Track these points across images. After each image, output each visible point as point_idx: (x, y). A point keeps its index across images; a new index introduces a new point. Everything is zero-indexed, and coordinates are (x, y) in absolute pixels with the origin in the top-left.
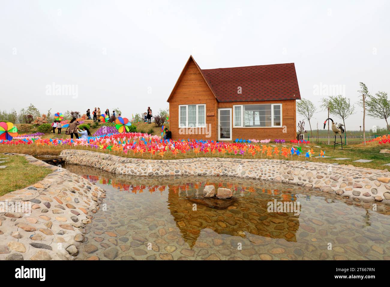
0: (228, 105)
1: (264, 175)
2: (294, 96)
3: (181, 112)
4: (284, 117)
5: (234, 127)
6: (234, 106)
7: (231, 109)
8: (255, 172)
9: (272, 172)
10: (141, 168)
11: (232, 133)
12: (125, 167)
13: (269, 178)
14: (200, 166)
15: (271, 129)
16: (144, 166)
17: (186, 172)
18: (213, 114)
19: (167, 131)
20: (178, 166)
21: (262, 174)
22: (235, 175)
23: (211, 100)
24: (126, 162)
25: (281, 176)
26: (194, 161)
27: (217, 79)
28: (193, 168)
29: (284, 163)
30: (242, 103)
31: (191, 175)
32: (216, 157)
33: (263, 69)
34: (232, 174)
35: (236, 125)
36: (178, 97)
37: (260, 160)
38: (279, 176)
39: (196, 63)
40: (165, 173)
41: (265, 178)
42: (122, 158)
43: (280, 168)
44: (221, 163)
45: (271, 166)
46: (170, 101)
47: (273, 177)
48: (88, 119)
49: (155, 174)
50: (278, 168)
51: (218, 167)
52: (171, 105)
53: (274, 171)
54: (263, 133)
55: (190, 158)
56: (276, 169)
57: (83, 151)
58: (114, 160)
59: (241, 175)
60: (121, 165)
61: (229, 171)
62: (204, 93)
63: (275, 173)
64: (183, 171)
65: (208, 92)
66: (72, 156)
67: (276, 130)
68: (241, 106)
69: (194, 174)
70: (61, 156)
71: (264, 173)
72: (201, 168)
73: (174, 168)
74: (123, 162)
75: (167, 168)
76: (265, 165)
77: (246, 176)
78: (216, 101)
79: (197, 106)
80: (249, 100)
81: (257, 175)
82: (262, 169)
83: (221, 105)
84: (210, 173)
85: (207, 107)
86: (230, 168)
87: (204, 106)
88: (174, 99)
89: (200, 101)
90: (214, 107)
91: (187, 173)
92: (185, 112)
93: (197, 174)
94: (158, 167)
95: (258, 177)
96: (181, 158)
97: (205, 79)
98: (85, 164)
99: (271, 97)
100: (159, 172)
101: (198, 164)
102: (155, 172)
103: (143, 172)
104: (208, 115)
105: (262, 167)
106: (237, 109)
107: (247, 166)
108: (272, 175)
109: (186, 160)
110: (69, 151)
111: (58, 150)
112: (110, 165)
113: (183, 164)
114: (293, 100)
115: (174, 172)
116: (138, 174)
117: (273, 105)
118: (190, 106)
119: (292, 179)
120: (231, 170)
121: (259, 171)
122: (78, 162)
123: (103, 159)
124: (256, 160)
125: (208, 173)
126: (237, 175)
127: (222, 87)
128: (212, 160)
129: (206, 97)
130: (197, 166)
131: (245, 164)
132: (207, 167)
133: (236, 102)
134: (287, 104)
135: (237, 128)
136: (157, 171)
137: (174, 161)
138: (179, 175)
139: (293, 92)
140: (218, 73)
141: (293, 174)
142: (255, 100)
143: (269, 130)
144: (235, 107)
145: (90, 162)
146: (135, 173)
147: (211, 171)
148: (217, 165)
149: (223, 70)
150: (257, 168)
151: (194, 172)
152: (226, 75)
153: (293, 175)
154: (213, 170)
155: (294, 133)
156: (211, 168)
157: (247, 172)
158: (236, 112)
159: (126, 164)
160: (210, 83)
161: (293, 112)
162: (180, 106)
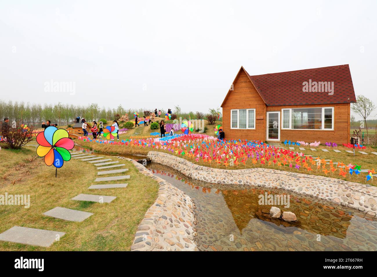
0: (276, 108)
1: (321, 193)
2: (349, 99)
3: (233, 115)
4: (336, 121)
5: (283, 128)
6: (282, 110)
7: (279, 113)
8: (312, 190)
9: (330, 192)
10: (211, 176)
11: (280, 134)
12: (199, 173)
13: (327, 198)
14: (259, 177)
15: (321, 132)
16: (213, 175)
17: (247, 182)
18: (262, 118)
19: (221, 131)
20: (240, 176)
21: (319, 193)
22: (292, 190)
23: (261, 105)
24: (198, 169)
25: (340, 198)
26: (253, 171)
27: (266, 84)
28: (253, 179)
29: (342, 184)
30: (291, 106)
31: (252, 186)
32: (271, 168)
33: (313, 72)
34: (289, 189)
35: (284, 127)
36: (230, 103)
37: (316, 177)
38: (337, 197)
39: (246, 71)
40: (230, 182)
41: (322, 197)
42: (195, 165)
43: (338, 189)
44: (277, 176)
45: (329, 186)
46: (223, 107)
47: (331, 198)
48: (156, 116)
49: (222, 183)
50: (336, 189)
51: (275, 180)
52: (223, 110)
53: (332, 191)
54: (313, 135)
55: (249, 168)
56: (334, 189)
57: (163, 153)
58: (189, 165)
59: (298, 190)
60: (195, 171)
61: (286, 185)
62: (253, 99)
63: (333, 193)
64: (245, 181)
65: (257, 98)
66: (156, 157)
67: (327, 133)
68: (289, 110)
69: (255, 185)
70: (148, 156)
71: (321, 192)
72: (260, 180)
73: (237, 178)
74: (196, 169)
75: (232, 178)
76: (321, 184)
77: (303, 193)
78: (265, 106)
79: (247, 110)
80: (298, 104)
81: (315, 193)
82: (319, 187)
83: (269, 108)
84: (269, 185)
85: (256, 112)
86: (287, 182)
87: (253, 110)
88: (226, 105)
89: (250, 106)
90: (263, 112)
91: (248, 184)
92: (237, 116)
93: (257, 185)
94: (224, 177)
95: (315, 195)
96: (241, 168)
97: (255, 87)
98: (165, 164)
99: (321, 100)
100: (225, 181)
101: (257, 175)
102: (223, 181)
103: (213, 179)
104: (257, 118)
105: (319, 185)
106: (286, 112)
107: (304, 182)
108: (329, 195)
109: (247, 171)
110: (153, 153)
111: (146, 152)
112: (187, 170)
113: (244, 175)
114: (348, 104)
115: (237, 181)
116: (209, 181)
117: (323, 109)
118: (241, 111)
119: (353, 203)
120: (288, 184)
121: (316, 189)
122: (160, 162)
123: (180, 163)
124: (312, 176)
125: (266, 185)
126: (294, 190)
127: (270, 92)
128: (269, 172)
129: (256, 103)
130: (257, 177)
131: (302, 180)
132: (265, 179)
133: (285, 106)
134: (340, 108)
135: (286, 130)
136: (224, 180)
137: (236, 171)
138: (242, 185)
139: (347, 95)
140: (266, 79)
141: (353, 197)
142: (304, 103)
143: (319, 133)
144: (284, 110)
145: (169, 163)
146: (207, 180)
147: (270, 183)
148: (274, 177)
149: (271, 75)
150: (314, 186)
151: (254, 183)
152: (274, 80)
153: (353, 199)
154: (271, 182)
155: (347, 136)
156: (269, 180)
157: (304, 188)
158: (284, 115)
159: (199, 171)
160: (259, 88)
161: (347, 115)
162: (231, 110)
